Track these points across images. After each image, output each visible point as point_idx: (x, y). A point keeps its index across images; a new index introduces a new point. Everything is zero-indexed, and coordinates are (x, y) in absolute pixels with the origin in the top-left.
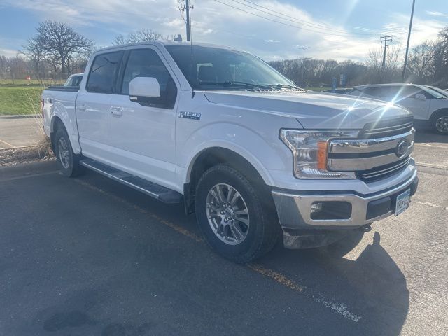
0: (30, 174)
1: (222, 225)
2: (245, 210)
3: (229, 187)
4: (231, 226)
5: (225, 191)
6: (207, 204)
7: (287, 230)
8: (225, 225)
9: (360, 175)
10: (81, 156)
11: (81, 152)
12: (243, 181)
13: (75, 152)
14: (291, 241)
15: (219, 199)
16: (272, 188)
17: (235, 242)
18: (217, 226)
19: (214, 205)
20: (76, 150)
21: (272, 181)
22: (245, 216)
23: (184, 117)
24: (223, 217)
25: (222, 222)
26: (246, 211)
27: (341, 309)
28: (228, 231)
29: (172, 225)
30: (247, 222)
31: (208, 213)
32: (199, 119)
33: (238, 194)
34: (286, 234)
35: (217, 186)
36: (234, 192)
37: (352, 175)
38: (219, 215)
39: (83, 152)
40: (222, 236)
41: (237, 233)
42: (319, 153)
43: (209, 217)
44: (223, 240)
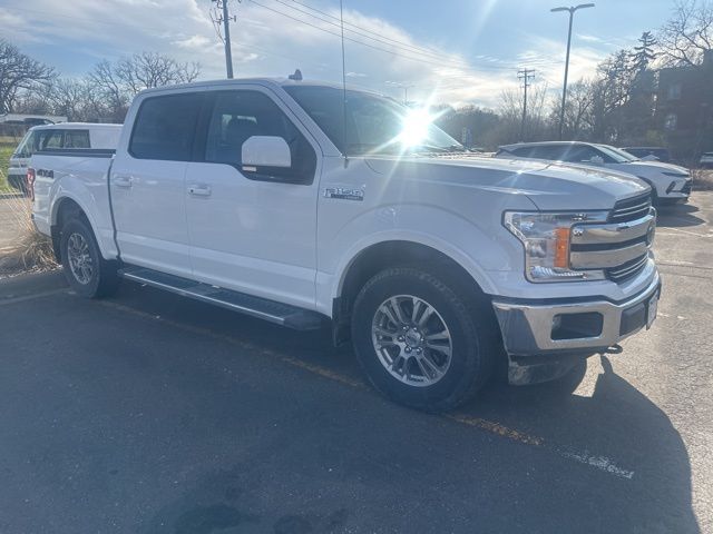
0: (15, 297)
1: (402, 358)
2: (444, 333)
3: (415, 299)
4: (418, 358)
5: (406, 306)
6: (374, 327)
7: (514, 359)
8: (406, 357)
9: (610, 274)
10: (118, 263)
11: (118, 257)
12: (442, 290)
13: (105, 256)
14: (518, 373)
15: (398, 320)
16: (491, 297)
17: (427, 382)
18: (391, 361)
19: (385, 327)
20: (108, 252)
21: (493, 287)
22: (445, 342)
23: (333, 196)
24: (402, 345)
25: (402, 354)
26: (446, 334)
27: (603, 463)
28: (413, 367)
29: (303, 364)
30: (447, 350)
31: (375, 342)
32: (361, 199)
33: (431, 309)
34: (512, 364)
35: (393, 299)
36: (423, 307)
37: (600, 275)
38: (396, 342)
39: (122, 256)
40: (402, 375)
41: (428, 369)
42: (558, 245)
43: (377, 347)
44: (404, 380)
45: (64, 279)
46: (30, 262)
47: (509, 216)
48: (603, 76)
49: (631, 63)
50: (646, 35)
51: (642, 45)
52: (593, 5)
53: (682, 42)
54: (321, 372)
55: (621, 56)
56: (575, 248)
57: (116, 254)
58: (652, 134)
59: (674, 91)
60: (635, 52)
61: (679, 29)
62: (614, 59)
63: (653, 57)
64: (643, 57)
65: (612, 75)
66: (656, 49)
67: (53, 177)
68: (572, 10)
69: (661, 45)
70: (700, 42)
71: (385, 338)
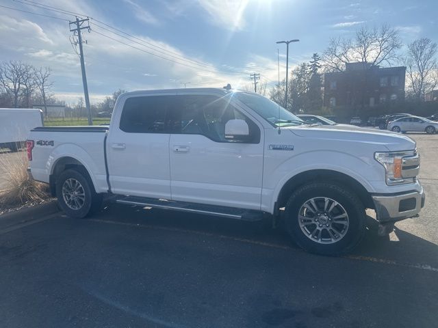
1: (318, 230)
2: (344, 214)
3: (326, 199)
4: (328, 229)
5: (320, 203)
6: (299, 215)
8: (321, 229)
10: (109, 195)
11: (109, 191)
13: (98, 191)
14: (382, 231)
15: (315, 210)
16: (372, 194)
17: (333, 241)
18: (310, 233)
21: (373, 189)
22: (344, 219)
23: (274, 149)
25: (318, 228)
26: (346, 214)
28: (325, 234)
30: (346, 223)
31: (300, 223)
32: (292, 149)
33: (336, 203)
35: (312, 200)
36: (331, 203)
38: (313, 222)
39: (112, 190)
40: (317, 239)
41: (334, 233)
42: (396, 167)
43: (301, 226)
44: (319, 241)
45: (57, 208)
46: (25, 199)
47: (377, 154)
48: (295, 77)
49: (309, 70)
50: (315, 55)
51: (313, 60)
52: (298, 40)
53: (335, 59)
54: (261, 243)
55: (303, 66)
56: (404, 168)
57: (108, 189)
58: (324, 109)
59: (333, 85)
60: (311, 64)
61: (332, 52)
62: (300, 68)
63: (319, 67)
64: (315, 67)
65: (300, 76)
66: (321, 63)
67: (53, 145)
68: (288, 43)
69: (324, 61)
70: (344, 59)
71: (305, 221)
